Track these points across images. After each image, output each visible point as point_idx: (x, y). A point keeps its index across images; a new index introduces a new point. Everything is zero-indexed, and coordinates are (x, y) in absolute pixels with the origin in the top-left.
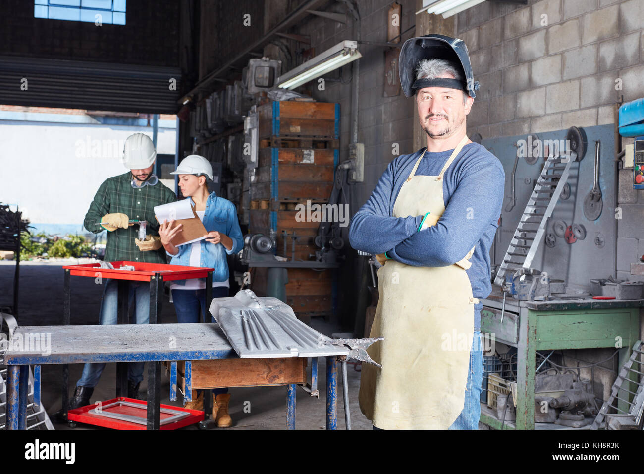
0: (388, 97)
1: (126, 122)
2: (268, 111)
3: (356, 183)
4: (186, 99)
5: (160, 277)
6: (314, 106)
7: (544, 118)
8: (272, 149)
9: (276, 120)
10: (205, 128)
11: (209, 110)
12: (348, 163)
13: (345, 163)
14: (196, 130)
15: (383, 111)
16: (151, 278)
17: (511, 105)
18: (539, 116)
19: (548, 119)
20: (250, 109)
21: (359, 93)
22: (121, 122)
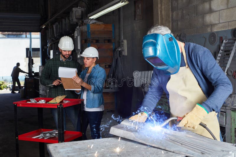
0: (137, 20)
1: (18, 36)
2: (84, 28)
3: (124, 56)
4: (44, 25)
5: (62, 106)
6: (104, 25)
7: (218, 25)
8: (88, 44)
9: (89, 32)
10: (53, 37)
11: (55, 30)
12: (120, 48)
13: (119, 48)
14: (49, 38)
15: (135, 26)
16: (58, 107)
17: (200, 20)
18: (216, 24)
19: (221, 25)
20: (76, 28)
21: (123, 19)
22: (15, 36)
